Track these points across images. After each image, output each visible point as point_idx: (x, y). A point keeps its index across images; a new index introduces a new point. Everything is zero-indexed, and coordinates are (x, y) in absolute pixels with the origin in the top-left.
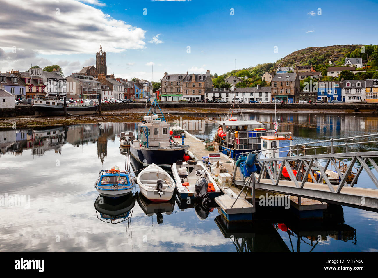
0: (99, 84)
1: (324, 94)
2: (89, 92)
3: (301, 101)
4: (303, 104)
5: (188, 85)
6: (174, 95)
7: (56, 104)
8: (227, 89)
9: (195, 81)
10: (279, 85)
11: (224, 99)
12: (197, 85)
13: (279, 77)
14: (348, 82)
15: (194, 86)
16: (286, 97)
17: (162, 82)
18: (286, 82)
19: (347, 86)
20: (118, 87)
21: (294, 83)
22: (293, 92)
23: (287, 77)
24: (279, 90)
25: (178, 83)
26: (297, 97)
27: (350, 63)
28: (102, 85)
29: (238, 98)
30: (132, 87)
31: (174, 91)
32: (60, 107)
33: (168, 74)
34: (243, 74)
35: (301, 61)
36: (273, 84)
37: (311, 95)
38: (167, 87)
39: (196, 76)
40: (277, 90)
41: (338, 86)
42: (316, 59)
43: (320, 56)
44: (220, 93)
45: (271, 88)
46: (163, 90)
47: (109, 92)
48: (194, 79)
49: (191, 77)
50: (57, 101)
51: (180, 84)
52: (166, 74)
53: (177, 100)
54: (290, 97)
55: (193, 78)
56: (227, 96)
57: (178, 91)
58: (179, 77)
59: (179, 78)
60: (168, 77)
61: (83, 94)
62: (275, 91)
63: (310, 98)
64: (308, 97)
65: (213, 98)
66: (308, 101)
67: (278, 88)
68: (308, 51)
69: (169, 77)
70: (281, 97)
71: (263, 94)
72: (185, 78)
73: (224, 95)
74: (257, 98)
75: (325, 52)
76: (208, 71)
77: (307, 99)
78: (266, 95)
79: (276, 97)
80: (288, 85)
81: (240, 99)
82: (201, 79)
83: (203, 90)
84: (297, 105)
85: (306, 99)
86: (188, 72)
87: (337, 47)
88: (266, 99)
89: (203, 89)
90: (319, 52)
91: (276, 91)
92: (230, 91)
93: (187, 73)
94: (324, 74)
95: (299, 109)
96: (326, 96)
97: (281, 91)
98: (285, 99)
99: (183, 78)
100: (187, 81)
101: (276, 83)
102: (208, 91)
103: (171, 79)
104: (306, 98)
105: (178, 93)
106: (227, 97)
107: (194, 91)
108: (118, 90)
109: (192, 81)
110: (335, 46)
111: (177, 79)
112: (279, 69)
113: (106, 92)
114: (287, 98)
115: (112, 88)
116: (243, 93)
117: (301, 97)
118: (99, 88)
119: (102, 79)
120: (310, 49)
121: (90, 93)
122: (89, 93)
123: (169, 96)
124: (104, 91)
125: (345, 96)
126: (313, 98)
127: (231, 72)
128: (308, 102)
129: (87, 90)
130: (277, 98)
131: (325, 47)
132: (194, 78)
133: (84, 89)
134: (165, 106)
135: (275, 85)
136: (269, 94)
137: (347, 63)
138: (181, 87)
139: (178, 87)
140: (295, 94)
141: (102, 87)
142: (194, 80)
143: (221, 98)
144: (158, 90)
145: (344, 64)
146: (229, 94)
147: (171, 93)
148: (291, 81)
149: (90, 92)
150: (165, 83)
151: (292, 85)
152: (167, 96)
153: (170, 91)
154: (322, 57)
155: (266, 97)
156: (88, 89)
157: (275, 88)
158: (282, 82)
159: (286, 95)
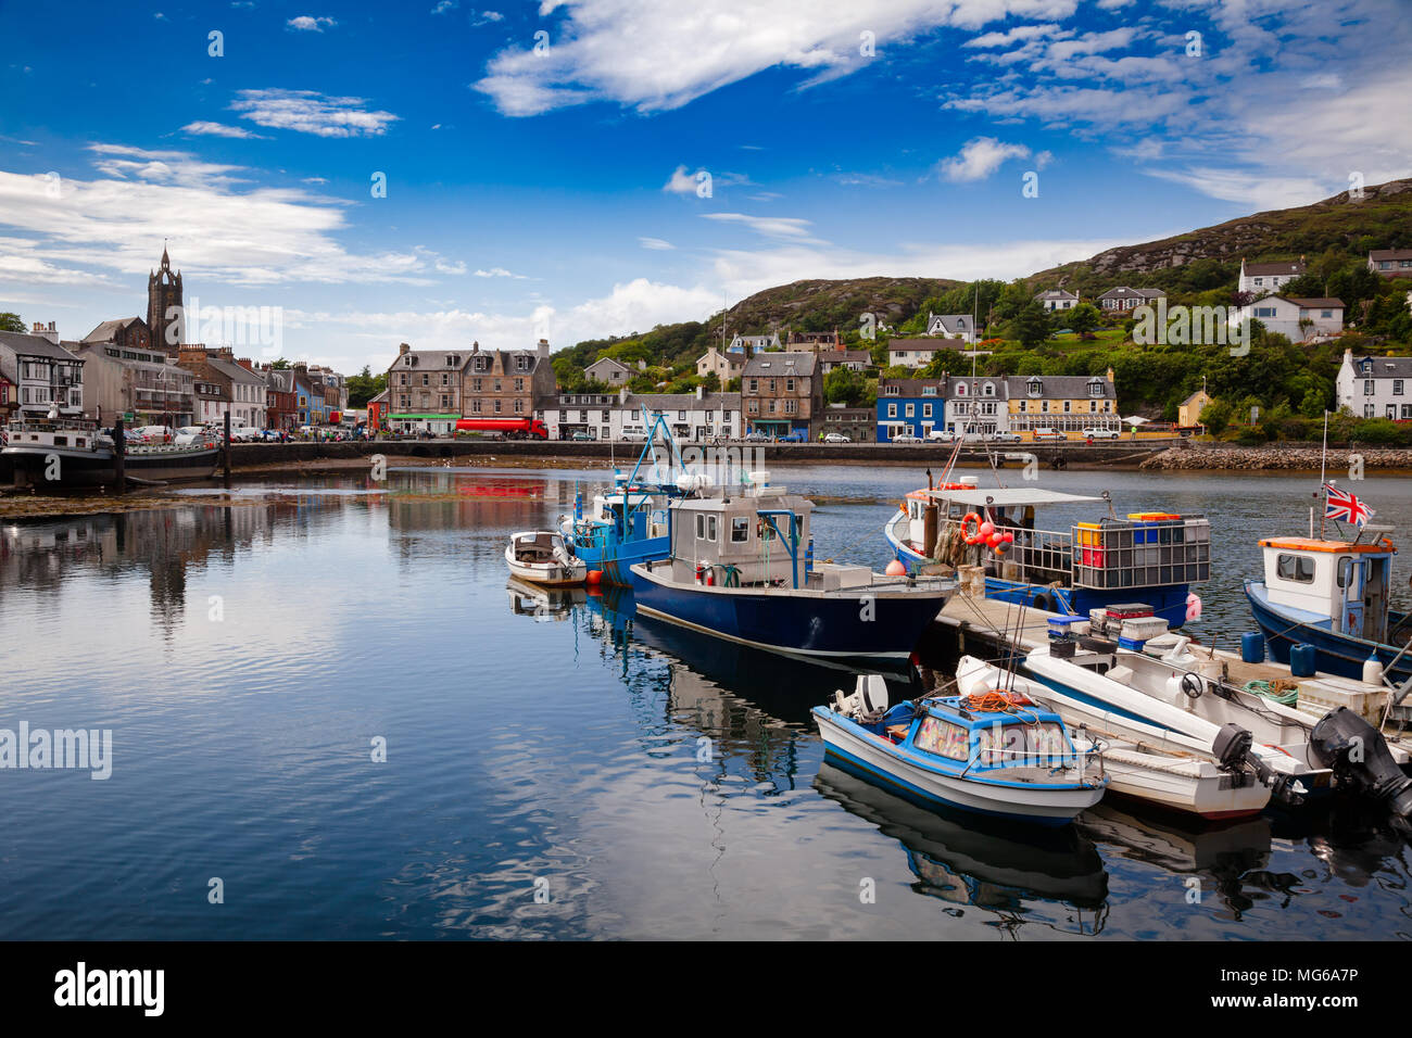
0: (187, 379)
1: (895, 416)
2: (155, 404)
3: (833, 438)
4: (839, 445)
5: (479, 383)
6: (434, 416)
7: (88, 445)
8: (604, 400)
9: (501, 371)
10: (764, 387)
11: (595, 429)
12: (508, 384)
13: (764, 365)
14: (962, 384)
15: (499, 387)
16: (786, 425)
17: (393, 374)
18: (786, 380)
19: (957, 393)
20: (249, 388)
21: (809, 381)
22: (806, 410)
23: (788, 363)
24: (766, 403)
25: (445, 376)
26: (819, 425)
27: (942, 328)
28: (197, 381)
29: (641, 427)
30: (288, 390)
31: (434, 404)
32: (102, 454)
33: (411, 349)
34: (628, 355)
35: (784, 320)
36: (746, 385)
37: (859, 419)
38: (409, 390)
39: (505, 356)
40: (760, 402)
41: (934, 395)
42: (825, 314)
43: (837, 307)
44: (584, 412)
45: (742, 397)
46: (397, 401)
47: (221, 403)
48: (497, 367)
49: (490, 360)
50: (90, 435)
51: (454, 380)
52: (405, 348)
53: (444, 430)
54: (799, 424)
55: (495, 364)
56: (606, 418)
57: (445, 403)
58: (449, 358)
59: (450, 363)
60: (410, 358)
61: (137, 411)
62: (755, 405)
63: (855, 429)
64: (851, 424)
65: (559, 425)
66: (851, 437)
67: (761, 398)
68: (800, 290)
69: (415, 360)
70: (770, 424)
71: (718, 415)
72: (469, 362)
73: (595, 418)
74: (698, 428)
75: (849, 295)
76: (542, 341)
77: (847, 430)
78: (727, 416)
79: (757, 424)
80: (790, 387)
81: (645, 429)
82: (520, 366)
83: (527, 401)
84: (824, 448)
85: (844, 432)
86: (479, 344)
87: (881, 283)
88: (728, 430)
89: (528, 399)
90: (833, 294)
91: (757, 405)
92: (616, 405)
93: (476, 345)
94: (877, 358)
95: (830, 461)
96: (901, 423)
97: (772, 407)
98: (782, 430)
99: (463, 362)
100: (476, 371)
101: (755, 382)
102: (543, 402)
103: (422, 366)
104: (844, 428)
105: (446, 411)
106: (606, 424)
107: (498, 403)
108: (249, 400)
109: (494, 373)
110: (875, 279)
111: (443, 364)
112: (739, 340)
113: (212, 405)
114: (790, 426)
115: (230, 391)
116: (633, 411)
117: (829, 425)
118: (189, 390)
119: (195, 359)
120: (806, 284)
121: (159, 409)
122: (155, 408)
123: (415, 420)
124: (203, 403)
125: (953, 424)
126: (864, 429)
127: (574, 345)
128: (852, 441)
129: (149, 398)
130: (759, 426)
131: (847, 281)
132: (497, 361)
133: (139, 393)
134: (410, 451)
135: (754, 387)
136: (735, 415)
137: (935, 328)
138: (457, 390)
139: (446, 390)
140: (811, 414)
141: (197, 388)
142: (497, 371)
143: (587, 425)
144: (375, 399)
145: (925, 331)
146: (613, 414)
147: (422, 410)
148: (801, 378)
149: (159, 405)
150: (403, 376)
151: (805, 389)
152: (409, 419)
153: (418, 405)
154: (842, 310)
155: (726, 424)
156: (153, 394)
157: (754, 397)
158: (774, 380)
159: (787, 419)
